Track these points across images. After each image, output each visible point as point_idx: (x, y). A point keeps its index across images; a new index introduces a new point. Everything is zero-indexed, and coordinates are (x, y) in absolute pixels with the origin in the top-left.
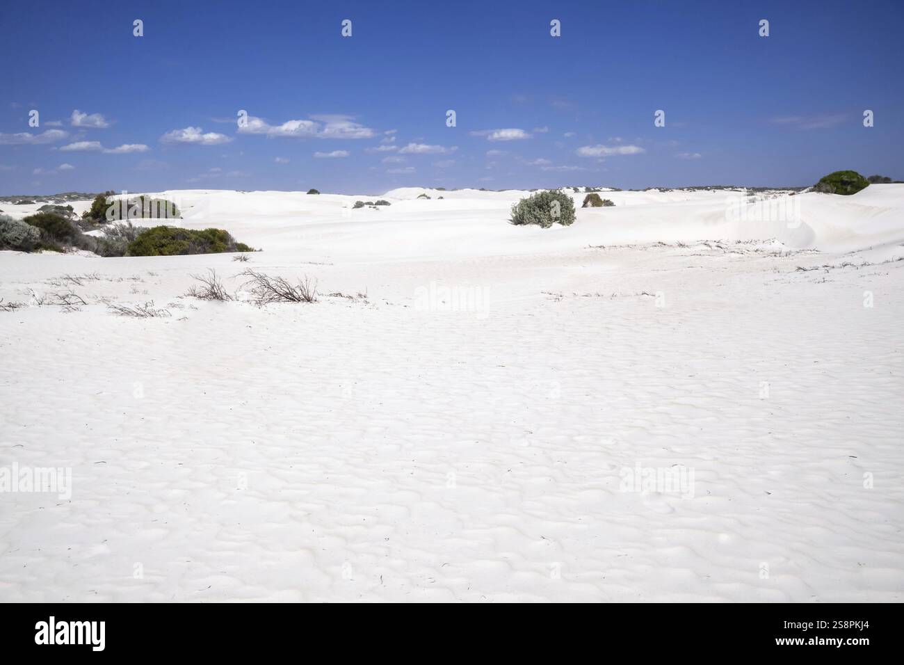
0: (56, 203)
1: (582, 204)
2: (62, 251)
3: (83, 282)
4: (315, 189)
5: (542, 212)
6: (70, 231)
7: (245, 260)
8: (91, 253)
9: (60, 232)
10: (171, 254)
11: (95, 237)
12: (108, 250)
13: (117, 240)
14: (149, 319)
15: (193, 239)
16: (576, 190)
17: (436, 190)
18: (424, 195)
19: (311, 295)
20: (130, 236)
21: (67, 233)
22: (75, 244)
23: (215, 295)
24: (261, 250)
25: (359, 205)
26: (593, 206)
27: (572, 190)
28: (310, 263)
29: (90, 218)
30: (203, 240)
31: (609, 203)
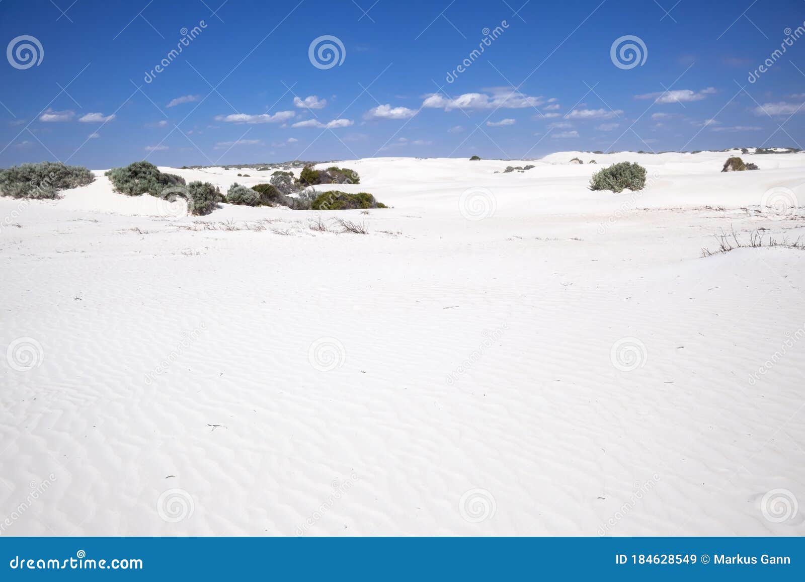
0: (284, 169)
1: (723, 168)
2: (271, 206)
3: (273, 223)
4: (477, 156)
5: (615, 180)
6: (276, 194)
7: (367, 213)
8: (287, 208)
9: (271, 195)
10: (335, 209)
11: (292, 198)
12: (299, 206)
13: (306, 199)
14: (286, 236)
15: (349, 200)
16: (745, 151)
17: (593, 154)
18: (576, 159)
19: (365, 230)
20: (313, 197)
21: (275, 196)
22: (279, 202)
23: (321, 228)
24: (393, 208)
25: (509, 169)
26: (734, 169)
27: (740, 151)
28: (407, 216)
29: (299, 183)
30: (355, 200)
31: (752, 167)
